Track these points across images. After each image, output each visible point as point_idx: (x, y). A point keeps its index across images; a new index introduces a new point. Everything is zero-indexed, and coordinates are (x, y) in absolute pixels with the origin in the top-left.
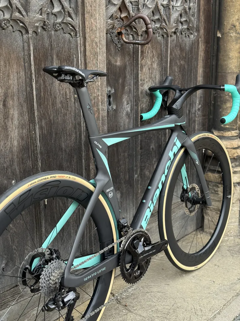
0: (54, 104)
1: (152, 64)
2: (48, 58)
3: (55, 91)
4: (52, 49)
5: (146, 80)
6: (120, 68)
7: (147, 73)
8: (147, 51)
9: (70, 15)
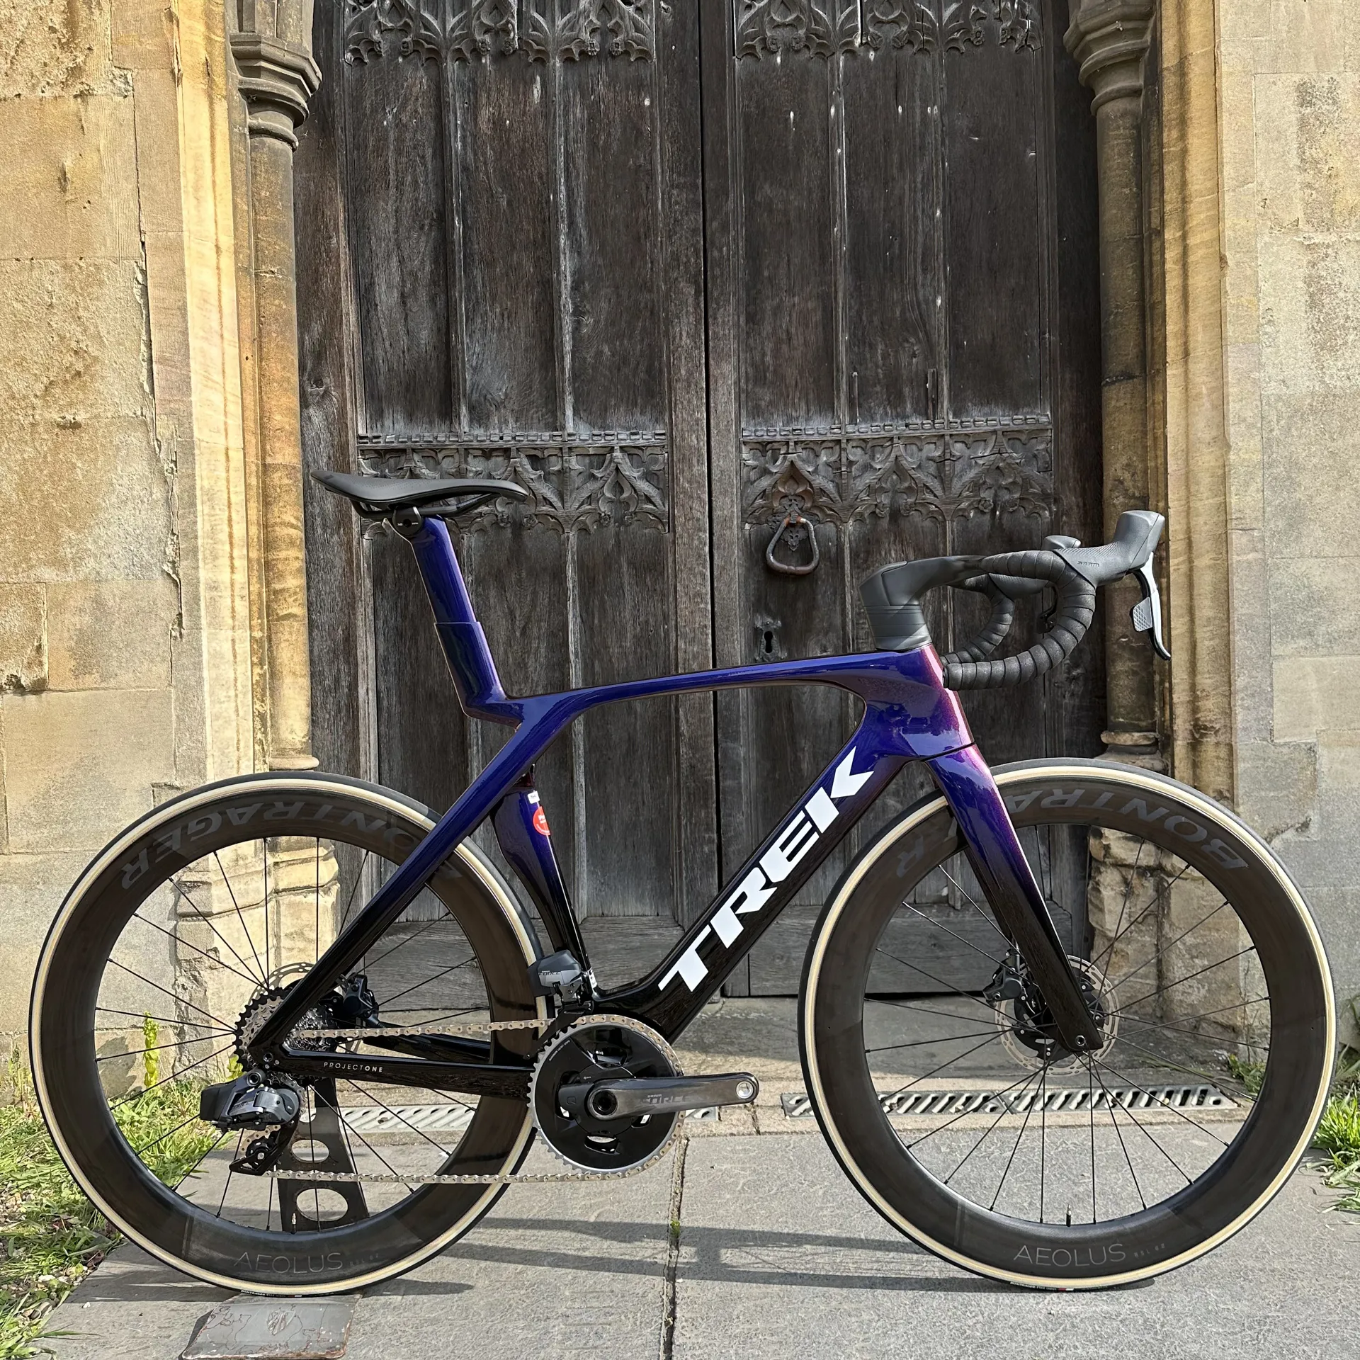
4: (620, 554)
8: (885, 548)
9: (648, 499)
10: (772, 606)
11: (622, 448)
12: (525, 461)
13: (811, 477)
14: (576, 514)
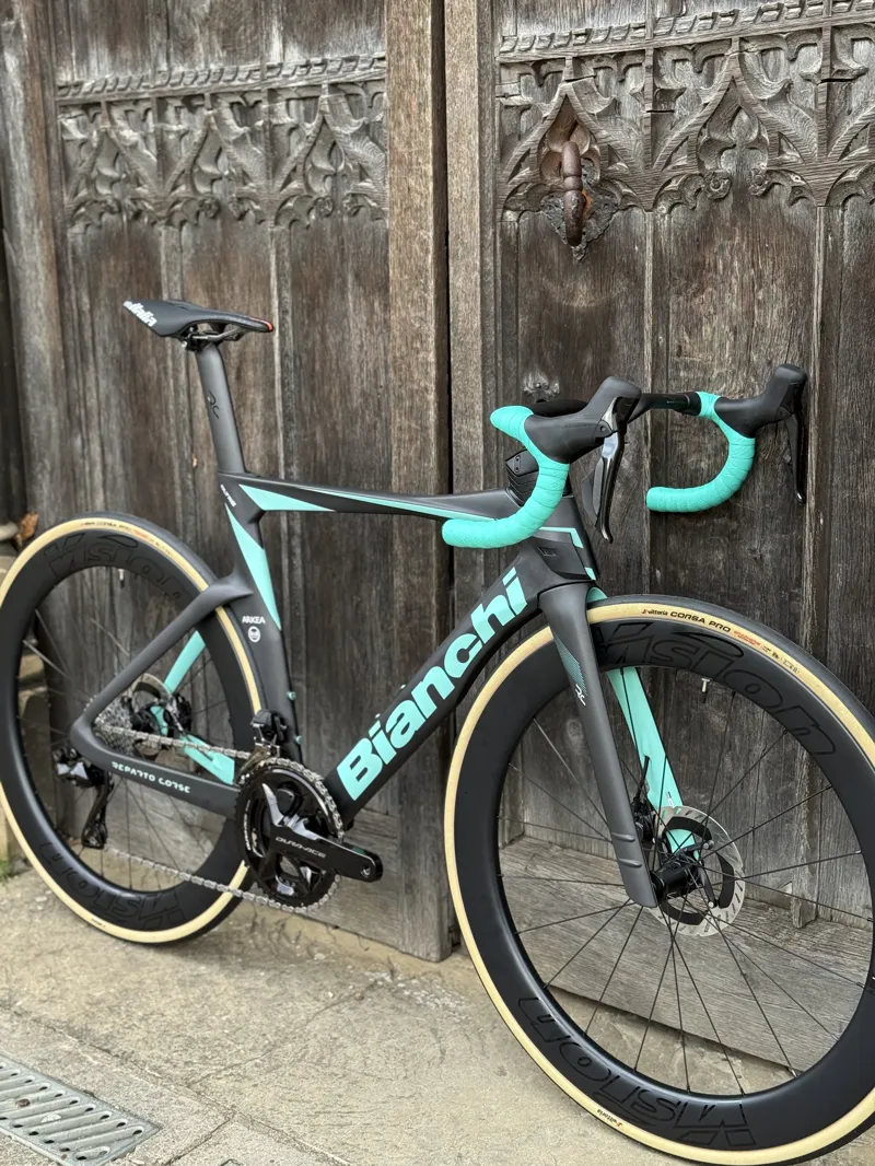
0: (345, 393)
1: (749, 314)
2: (333, 281)
3: (350, 362)
4: (343, 260)
5: (716, 372)
6: (588, 317)
7: (722, 346)
8: (724, 260)
9: (363, 173)
10: (547, 356)
11: (334, 87)
12: (227, 114)
13: (596, 125)
14: (279, 197)
